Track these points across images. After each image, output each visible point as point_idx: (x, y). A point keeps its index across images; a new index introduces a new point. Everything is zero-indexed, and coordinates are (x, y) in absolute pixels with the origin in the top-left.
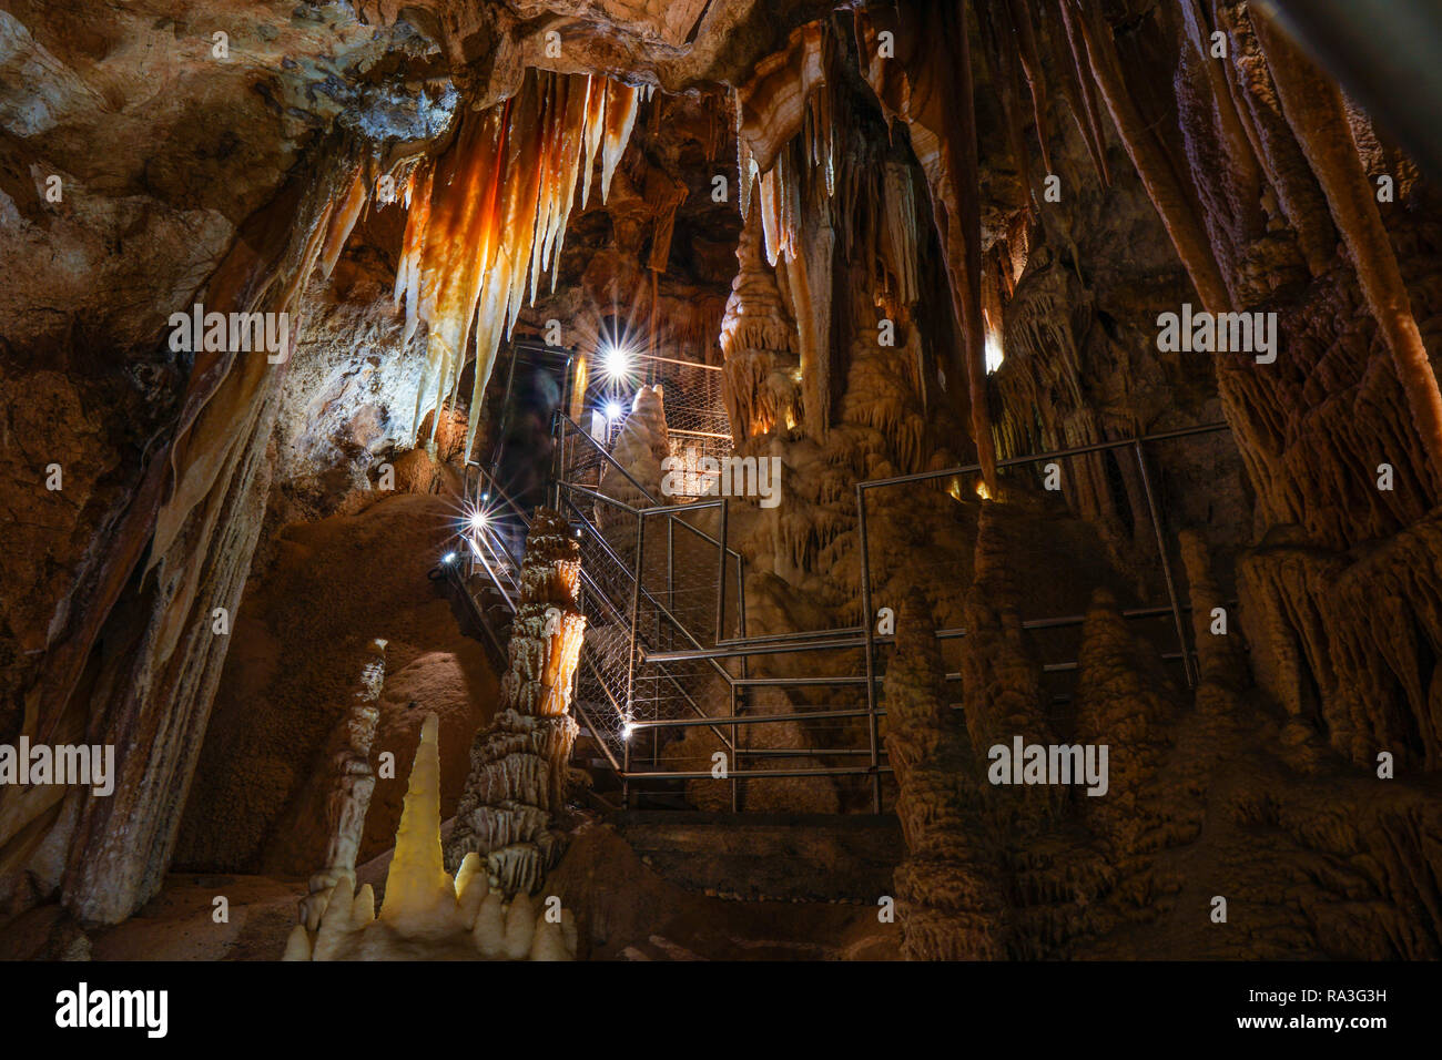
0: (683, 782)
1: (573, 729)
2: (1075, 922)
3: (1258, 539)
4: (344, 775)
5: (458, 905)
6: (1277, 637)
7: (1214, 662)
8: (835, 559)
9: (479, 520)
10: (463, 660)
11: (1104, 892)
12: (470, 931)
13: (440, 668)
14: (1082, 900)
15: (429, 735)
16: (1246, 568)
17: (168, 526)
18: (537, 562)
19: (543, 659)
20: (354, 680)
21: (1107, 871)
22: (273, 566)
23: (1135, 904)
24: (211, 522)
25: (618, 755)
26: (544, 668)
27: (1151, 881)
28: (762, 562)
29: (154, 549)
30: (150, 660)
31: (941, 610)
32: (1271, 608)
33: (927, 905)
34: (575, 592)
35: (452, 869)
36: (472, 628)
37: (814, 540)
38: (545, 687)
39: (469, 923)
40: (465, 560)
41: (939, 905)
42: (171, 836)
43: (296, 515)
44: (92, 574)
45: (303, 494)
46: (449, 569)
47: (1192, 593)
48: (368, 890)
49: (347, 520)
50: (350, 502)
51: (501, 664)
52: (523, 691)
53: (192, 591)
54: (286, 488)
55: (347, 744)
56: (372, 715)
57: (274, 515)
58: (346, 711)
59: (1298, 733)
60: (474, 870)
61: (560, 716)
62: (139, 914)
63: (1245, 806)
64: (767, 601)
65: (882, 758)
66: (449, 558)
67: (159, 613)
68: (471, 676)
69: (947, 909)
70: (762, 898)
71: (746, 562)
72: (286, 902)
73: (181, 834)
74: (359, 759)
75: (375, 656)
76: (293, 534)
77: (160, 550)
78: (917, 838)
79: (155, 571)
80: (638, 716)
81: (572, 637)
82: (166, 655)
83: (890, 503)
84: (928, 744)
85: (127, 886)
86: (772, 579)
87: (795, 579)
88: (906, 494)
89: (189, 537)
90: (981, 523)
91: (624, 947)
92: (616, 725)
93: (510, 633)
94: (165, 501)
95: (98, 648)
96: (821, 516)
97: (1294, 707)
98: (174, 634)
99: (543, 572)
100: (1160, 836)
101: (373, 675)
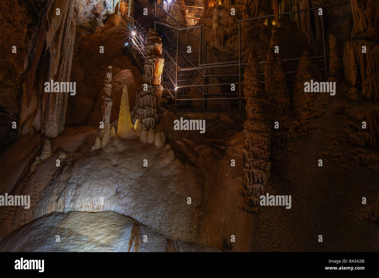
0: (190, 101)
1: (162, 88)
2: (288, 135)
3: (352, 37)
4: (104, 101)
5: (136, 131)
6: (353, 64)
7: (334, 71)
8: (231, 42)
9: (134, 33)
10: (132, 72)
11: (297, 129)
12: (139, 137)
13: (127, 74)
14: (291, 130)
15: (125, 90)
16: (347, 45)
17: (50, 37)
18: (150, 44)
19: (153, 71)
20: (104, 77)
21: (298, 124)
22: (79, 48)
23: (304, 132)
24: (61, 36)
25: (174, 95)
26: (154, 73)
27: (309, 126)
28: (211, 43)
29: (47, 44)
30: (51, 74)
31: (260, 57)
32: (353, 56)
33: (252, 131)
34: (161, 52)
35: (133, 123)
36: (134, 63)
37: (226, 37)
38: (154, 78)
39: (138, 135)
40: (131, 45)
41: (255, 131)
42: (64, 117)
43: (84, 34)
44: (32, 52)
45: (85, 28)
46: (127, 47)
47: (330, 52)
48: (113, 128)
49: (98, 35)
50: (98, 30)
51: (142, 72)
52: (149, 79)
53: (59, 55)
54: (80, 26)
55: (104, 93)
56: (110, 86)
57: (78, 34)
58: (103, 86)
59: (354, 90)
60: (139, 123)
61: (158, 85)
62: (60, 135)
63: (336, 108)
64: (213, 54)
65: (243, 95)
66: (127, 44)
67: (51, 61)
68: (135, 76)
69: (257, 132)
70: (210, 130)
71: (207, 44)
72: (94, 132)
73: (67, 117)
74: (108, 97)
75: (109, 71)
76: (84, 39)
77: (49, 44)
78: (250, 115)
79: (48, 50)
80: (179, 85)
81: (161, 65)
82: (55, 72)
83: (247, 27)
84: (255, 91)
85: (56, 129)
86: (214, 48)
87: (221, 48)
88: (252, 24)
89: (56, 40)
90: (273, 32)
91: (177, 141)
92: (173, 87)
93: (144, 64)
94: (47, 30)
95: (38, 71)
96: (228, 30)
97: (354, 83)
98: (56, 66)
99: (152, 47)
100: (313, 115)
101: (109, 76)
